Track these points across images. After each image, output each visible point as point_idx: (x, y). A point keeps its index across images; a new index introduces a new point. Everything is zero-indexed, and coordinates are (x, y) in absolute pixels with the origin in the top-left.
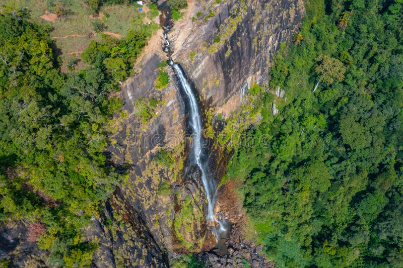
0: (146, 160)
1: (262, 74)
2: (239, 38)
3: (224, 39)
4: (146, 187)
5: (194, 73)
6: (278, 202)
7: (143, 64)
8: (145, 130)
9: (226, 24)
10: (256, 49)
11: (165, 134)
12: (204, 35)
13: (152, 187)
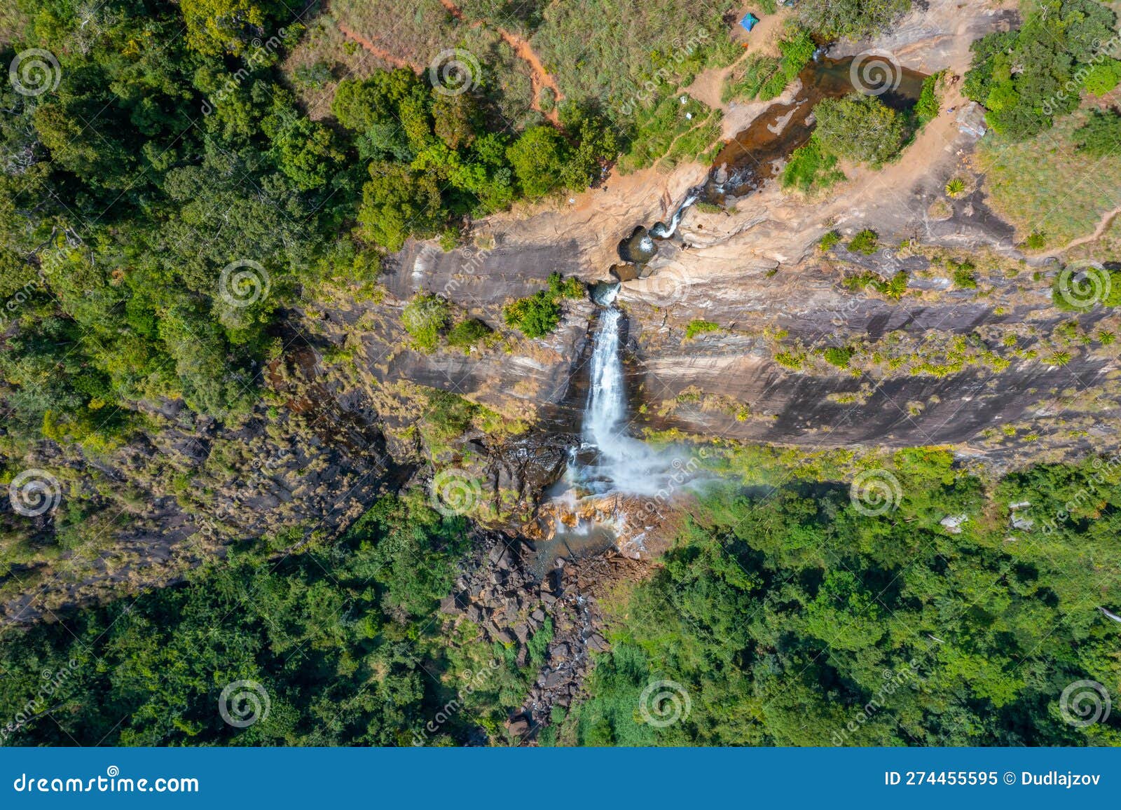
3: (869, 366)
5: (666, 361)
6: (715, 649)
7: (514, 239)
9: (922, 342)
11: (473, 390)
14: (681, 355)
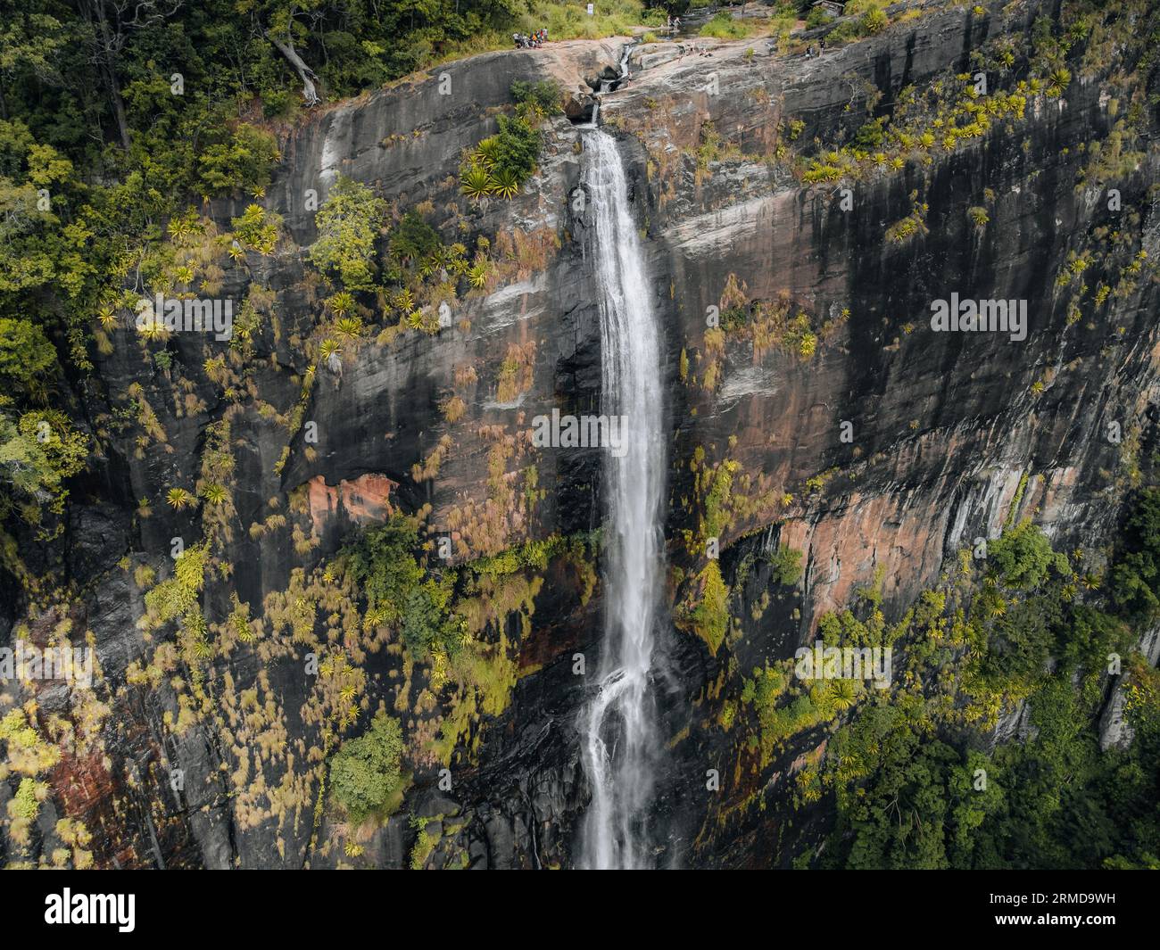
0: (297, 534)
1: (1080, 494)
2: (989, 193)
3: (903, 157)
4: (269, 695)
5: (688, 226)
8: (335, 362)
9: (933, 101)
10: (1074, 314)
11: (433, 440)
12: (801, 86)
13: (309, 713)
14: (701, 213)
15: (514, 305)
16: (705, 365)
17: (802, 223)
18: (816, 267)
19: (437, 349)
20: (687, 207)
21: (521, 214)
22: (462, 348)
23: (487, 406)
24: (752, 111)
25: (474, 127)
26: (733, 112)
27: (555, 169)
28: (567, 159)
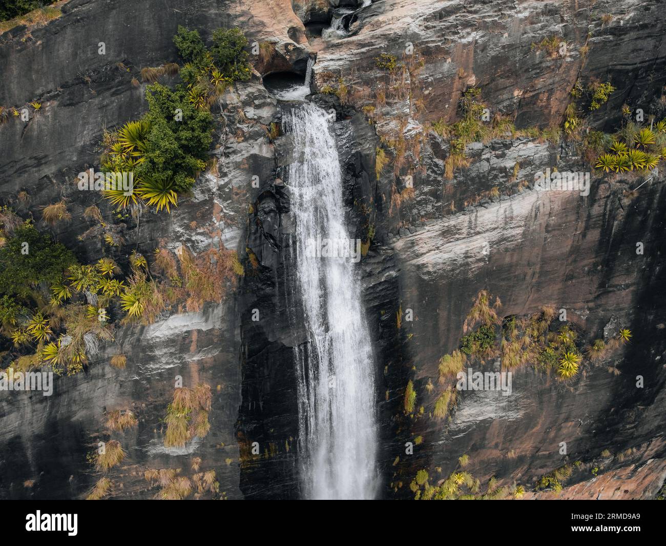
14: (450, 213)
15: (181, 343)
16: (437, 393)
17: (587, 228)
18: (596, 280)
19: (84, 387)
20: (429, 208)
21: (187, 227)
22: (115, 388)
23: (152, 451)
24: (539, 69)
25: (123, 98)
26: (512, 73)
27: (237, 166)
28: (255, 151)
